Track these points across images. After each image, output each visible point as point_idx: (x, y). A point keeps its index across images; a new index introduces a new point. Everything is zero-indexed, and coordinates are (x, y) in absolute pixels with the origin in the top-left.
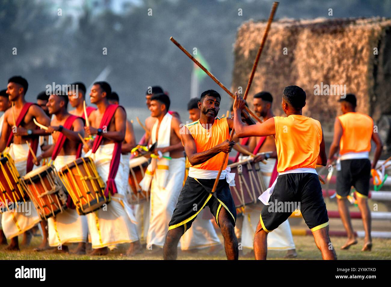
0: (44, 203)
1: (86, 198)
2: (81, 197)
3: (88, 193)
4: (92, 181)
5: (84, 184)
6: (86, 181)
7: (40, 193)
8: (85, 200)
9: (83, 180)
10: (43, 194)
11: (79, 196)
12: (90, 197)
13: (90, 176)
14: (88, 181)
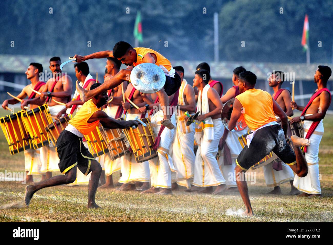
0: (112, 146)
1: (141, 151)
2: (138, 150)
3: (144, 147)
4: (147, 138)
5: (141, 140)
6: (142, 137)
7: (110, 139)
8: (141, 152)
9: (140, 136)
10: (112, 140)
11: (137, 149)
12: (145, 150)
13: (146, 134)
14: (144, 137)
